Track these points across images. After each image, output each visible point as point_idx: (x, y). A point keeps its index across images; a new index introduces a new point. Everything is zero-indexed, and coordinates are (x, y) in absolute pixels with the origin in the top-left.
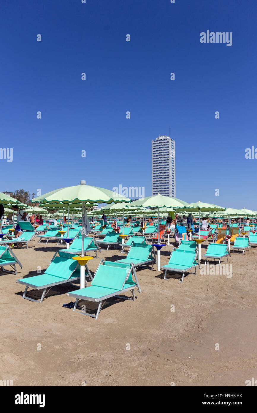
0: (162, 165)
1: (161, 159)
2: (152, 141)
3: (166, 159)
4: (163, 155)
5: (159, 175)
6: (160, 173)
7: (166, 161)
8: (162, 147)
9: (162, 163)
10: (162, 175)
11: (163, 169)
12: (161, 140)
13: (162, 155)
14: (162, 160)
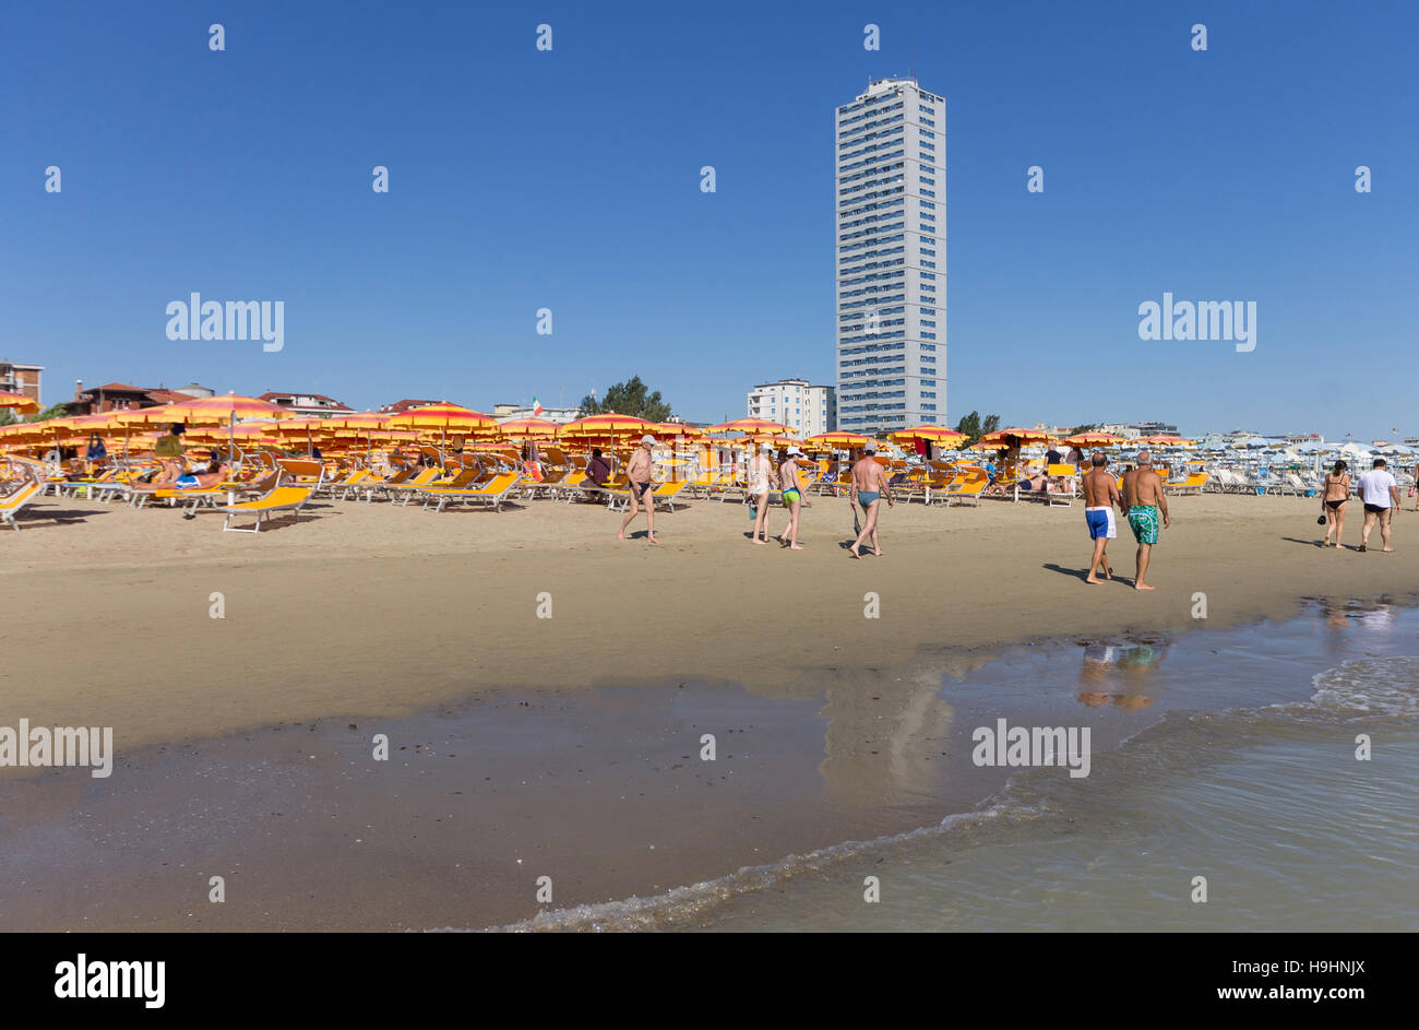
0: (875, 218)
1: (875, 189)
2: (837, 110)
3: (892, 186)
4: (880, 171)
5: (862, 263)
6: (867, 254)
7: (892, 195)
8: (874, 135)
9: (875, 206)
10: (875, 265)
11: (879, 236)
12: (874, 100)
13: (875, 171)
14: (875, 195)
